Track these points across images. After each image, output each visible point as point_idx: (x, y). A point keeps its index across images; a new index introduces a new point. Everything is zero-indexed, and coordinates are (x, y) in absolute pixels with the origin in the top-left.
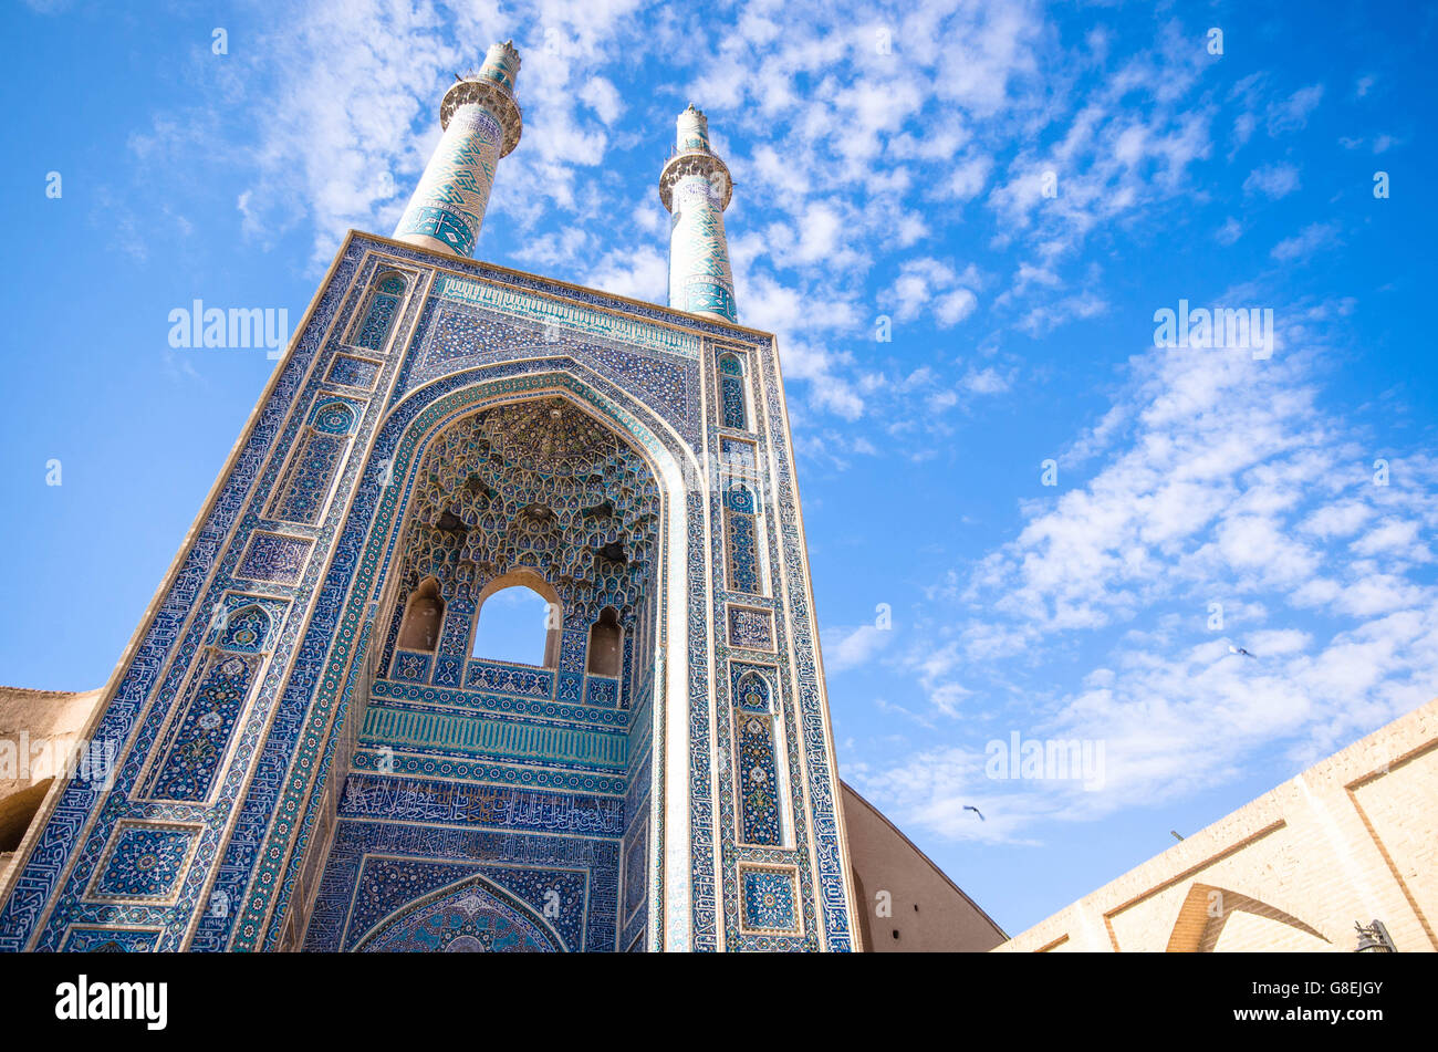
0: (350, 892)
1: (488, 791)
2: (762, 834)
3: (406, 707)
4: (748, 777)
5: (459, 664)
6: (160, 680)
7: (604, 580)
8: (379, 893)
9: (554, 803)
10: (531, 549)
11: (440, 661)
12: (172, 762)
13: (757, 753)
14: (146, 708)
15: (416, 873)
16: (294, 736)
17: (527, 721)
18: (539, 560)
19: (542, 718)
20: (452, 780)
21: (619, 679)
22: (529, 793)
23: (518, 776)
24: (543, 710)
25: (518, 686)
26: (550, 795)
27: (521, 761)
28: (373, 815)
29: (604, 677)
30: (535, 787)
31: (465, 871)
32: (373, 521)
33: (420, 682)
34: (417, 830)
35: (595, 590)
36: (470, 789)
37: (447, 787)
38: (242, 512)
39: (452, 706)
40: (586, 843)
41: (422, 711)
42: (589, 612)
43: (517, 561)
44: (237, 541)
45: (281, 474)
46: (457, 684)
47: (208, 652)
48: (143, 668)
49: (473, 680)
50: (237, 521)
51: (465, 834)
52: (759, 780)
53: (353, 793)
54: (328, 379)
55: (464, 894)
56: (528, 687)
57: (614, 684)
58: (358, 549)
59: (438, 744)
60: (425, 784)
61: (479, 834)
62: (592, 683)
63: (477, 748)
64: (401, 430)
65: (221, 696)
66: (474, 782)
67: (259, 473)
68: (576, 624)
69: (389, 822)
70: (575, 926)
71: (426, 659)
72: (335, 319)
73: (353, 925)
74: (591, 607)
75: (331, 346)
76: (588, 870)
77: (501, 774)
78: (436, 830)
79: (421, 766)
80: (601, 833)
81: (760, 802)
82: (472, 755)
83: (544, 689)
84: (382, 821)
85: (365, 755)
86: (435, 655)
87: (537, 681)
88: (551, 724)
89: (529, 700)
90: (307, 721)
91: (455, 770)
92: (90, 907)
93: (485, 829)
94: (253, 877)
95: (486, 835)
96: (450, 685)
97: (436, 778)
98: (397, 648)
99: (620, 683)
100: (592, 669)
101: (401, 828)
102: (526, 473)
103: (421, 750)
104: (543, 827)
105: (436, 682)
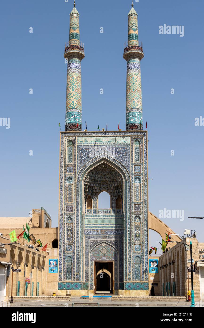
0: (89, 244)
1: (103, 230)
2: (138, 240)
3: (90, 219)
4: (136, 232)
5: (96, 210)
6: (63, 228)
7: (118, 190)
8: (92, 244)
9: (113, 231)
10: (104, 186)
11: (93, 210)
12: (67, 237)
13: (137, 228)
14: (63, 232)
15: (96, 241)
16: (79, 233)
17: (108, 219)
18: (106, 188)
19: (110, 218)
20: (98, 229)
21: (121, 209)
22: (109, 230)
23: (107, 227)
24: (110, 216)
25: (105, 213)
26: (112, 230)
27: (107, 225)
28: (89, 234)
29: (119, 209)
30: (110, 229)
31: (102, 241)
32: (80, 199)
33: (91, 214)
34: (95, 236)
35: (116, 193)
36: (101, 230)
37: (98, 230)
38: (63, 202)
39: (96, 217)
40: (118, 236)
41: (92, 219)
42: (116, 197)
43: (102, 189)
44: (64, 207)
45: (66, 194)
46: (96, 214)
47: (66, 224)
48: (61, 227)
49: (99, 213)
50: (63, 204)
51: (102, 236)
52: (138, 232)
53: (86, 232)
54: (67, 173)
55: (102, 244)
56: (107, 213)
57: (121, 210)
58: (79, 205)
59: (95, 224)
60: (95, 230)
61: (103, 236)
62: (117, 210)
63: (101, 224)
64: (79, 180)
65: (69, 229)
66: (101, 229)
67: (63, 195)
68: (114, 199)
69: (91, 235)
70: (117, 247)
71: (91, 210)
72: (64, 158)
73: (90, 248)
74: (116, 196)
75: (65, 164)
76: (118, 240)
77: (105, 227)
78: (98, 236)
79: (94, 227)
80: (120, 234)
81: (138, 236)
82: (100, 225)
83: (109, 212)
84: (90, 235)
85: (86, 226)
86: (92, 209)
87: (108, 211)
88: (111, 218)
89: (107, 215)
90: (79, 231)
91: (98, 227)
92: (66, 253)
93: (104, 235)
94: (79, 249)
95: (104, 236)
96: (95, 214)
97: (96, 229)
98: (87, 209)
99: (122, 210)
100: (117, 208)
101: (93, 236)
102: (101, 174)
103: (93, 225)
104: (112, 234)
105: (93, 214)
